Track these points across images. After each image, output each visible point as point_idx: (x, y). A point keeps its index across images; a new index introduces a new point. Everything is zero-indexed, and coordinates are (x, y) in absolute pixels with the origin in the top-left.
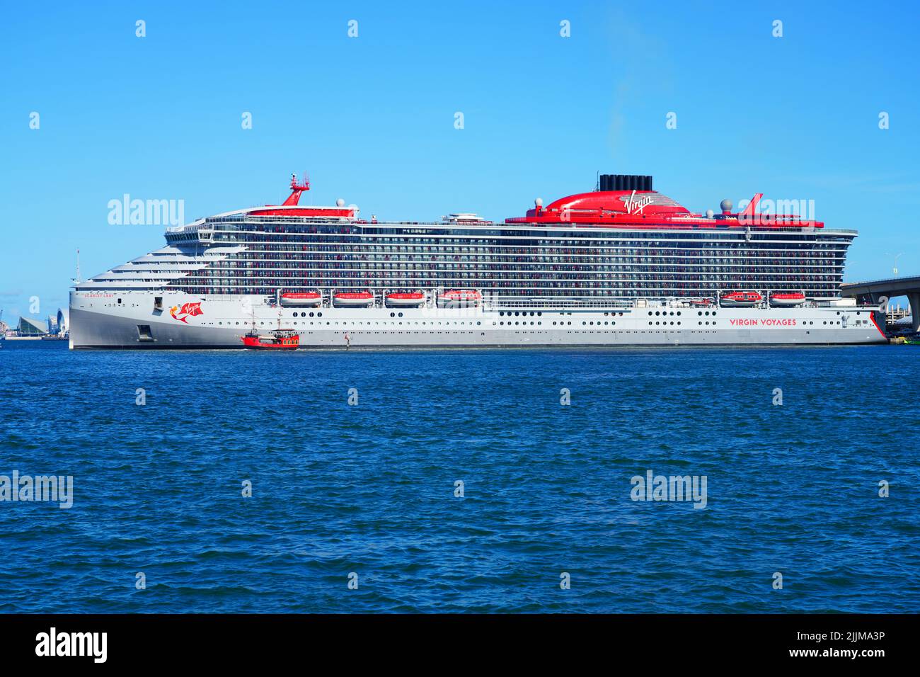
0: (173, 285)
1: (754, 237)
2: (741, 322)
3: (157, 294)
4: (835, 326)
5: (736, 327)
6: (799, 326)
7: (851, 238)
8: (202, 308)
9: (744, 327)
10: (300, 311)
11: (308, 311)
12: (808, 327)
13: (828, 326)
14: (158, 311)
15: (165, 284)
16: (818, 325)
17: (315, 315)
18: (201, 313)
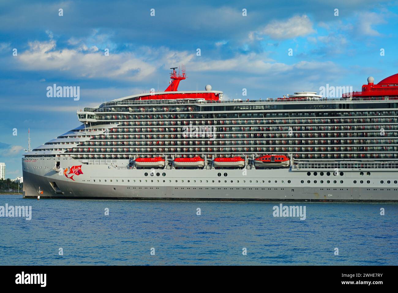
0: (68, 153)
3: (58, 159)
8: (82, 169)
10: (150, 171)
17: (161, 174)
18: (82, 173)
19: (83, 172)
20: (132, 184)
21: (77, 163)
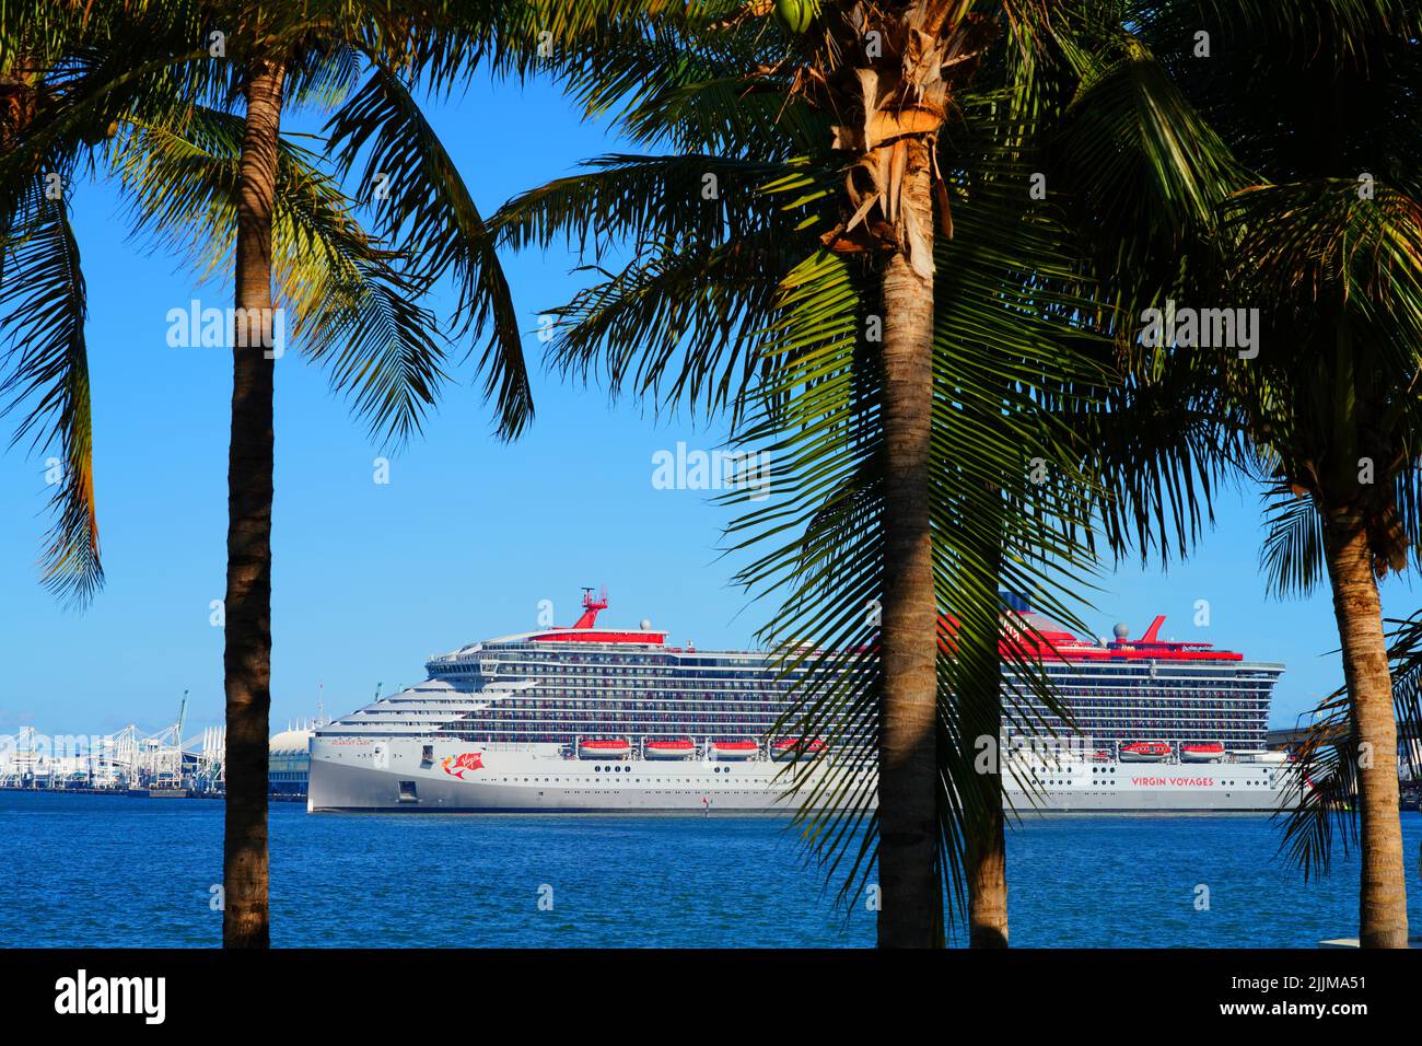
0: (446, 730)
1: (1160, 672)
2: (1145, 781)
3: (426, 741)
4: (1261, 787)
5: (1139, 788)
6: (1217, 787)
7: (1277, 673)
8: (483, 759)
9: (1149, 788)
10: (603, 764)
11: (613, 764)
12: (1228, 788)
13: (1253, 787)
14: (427, 763)
15: (435, 729)
16: (1240, 786)
17: (623, 769)
18: (482, 766)
19: (484, 764)
20: (573, 785)
21: (475, 747)
